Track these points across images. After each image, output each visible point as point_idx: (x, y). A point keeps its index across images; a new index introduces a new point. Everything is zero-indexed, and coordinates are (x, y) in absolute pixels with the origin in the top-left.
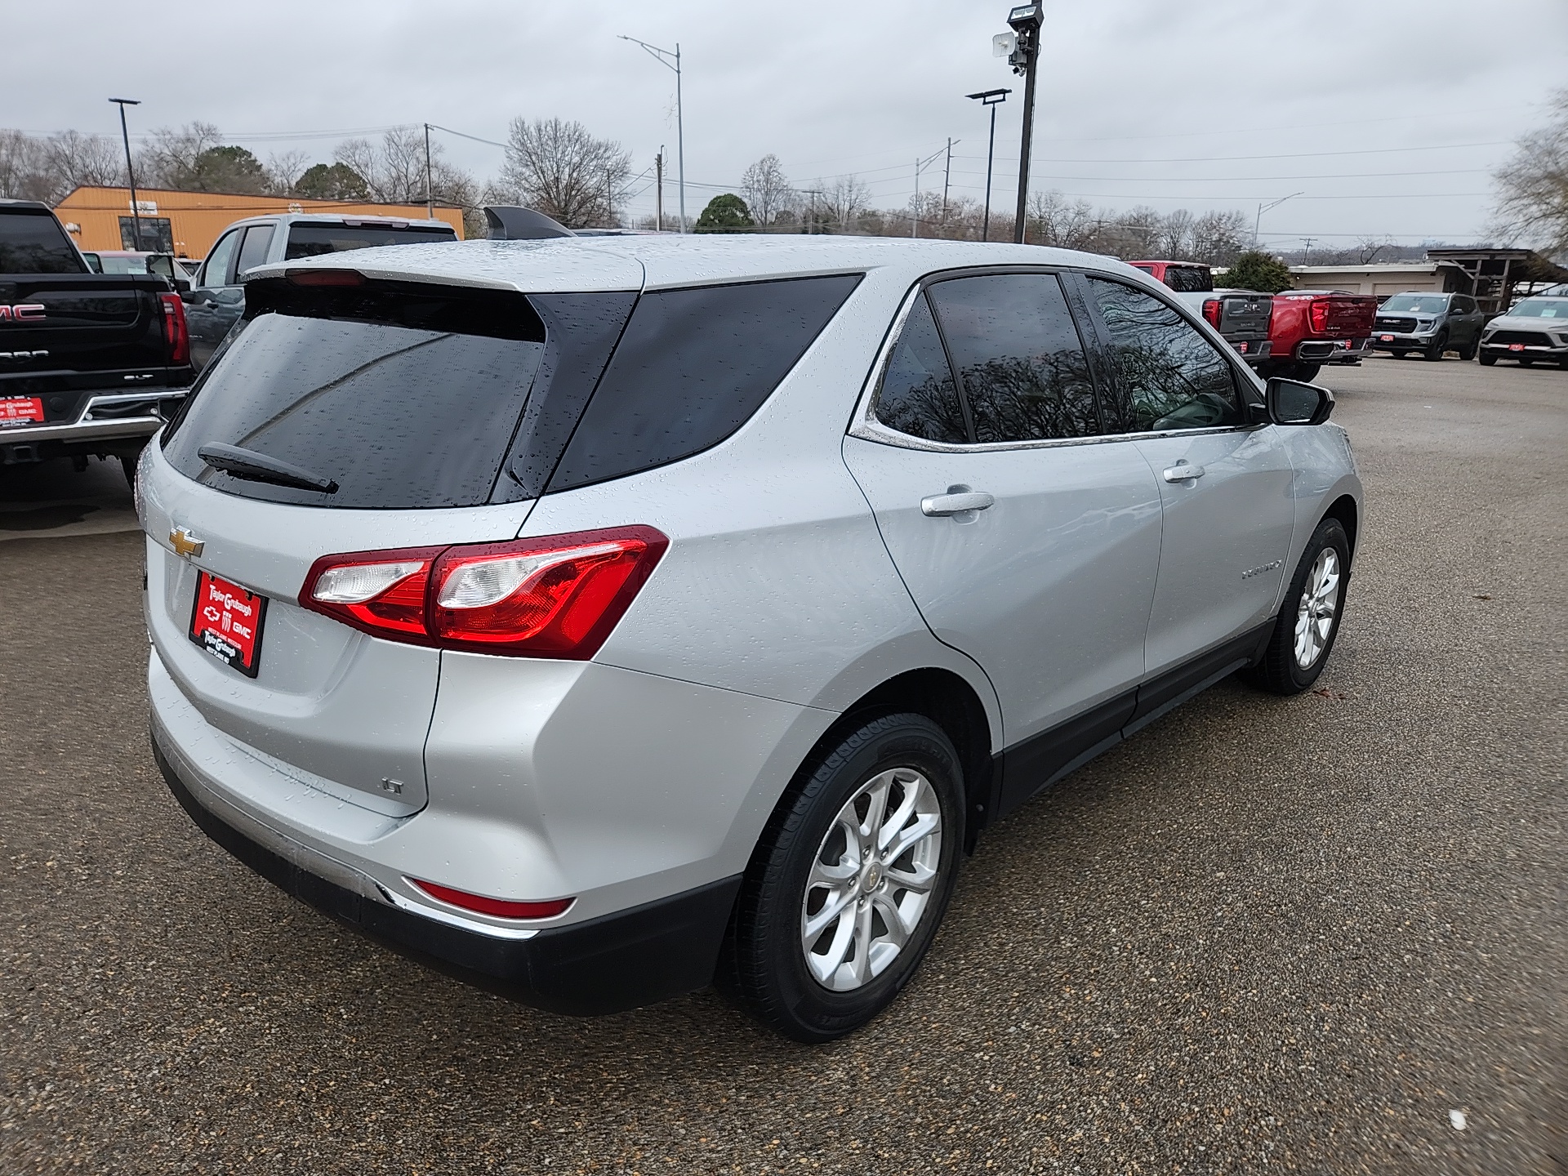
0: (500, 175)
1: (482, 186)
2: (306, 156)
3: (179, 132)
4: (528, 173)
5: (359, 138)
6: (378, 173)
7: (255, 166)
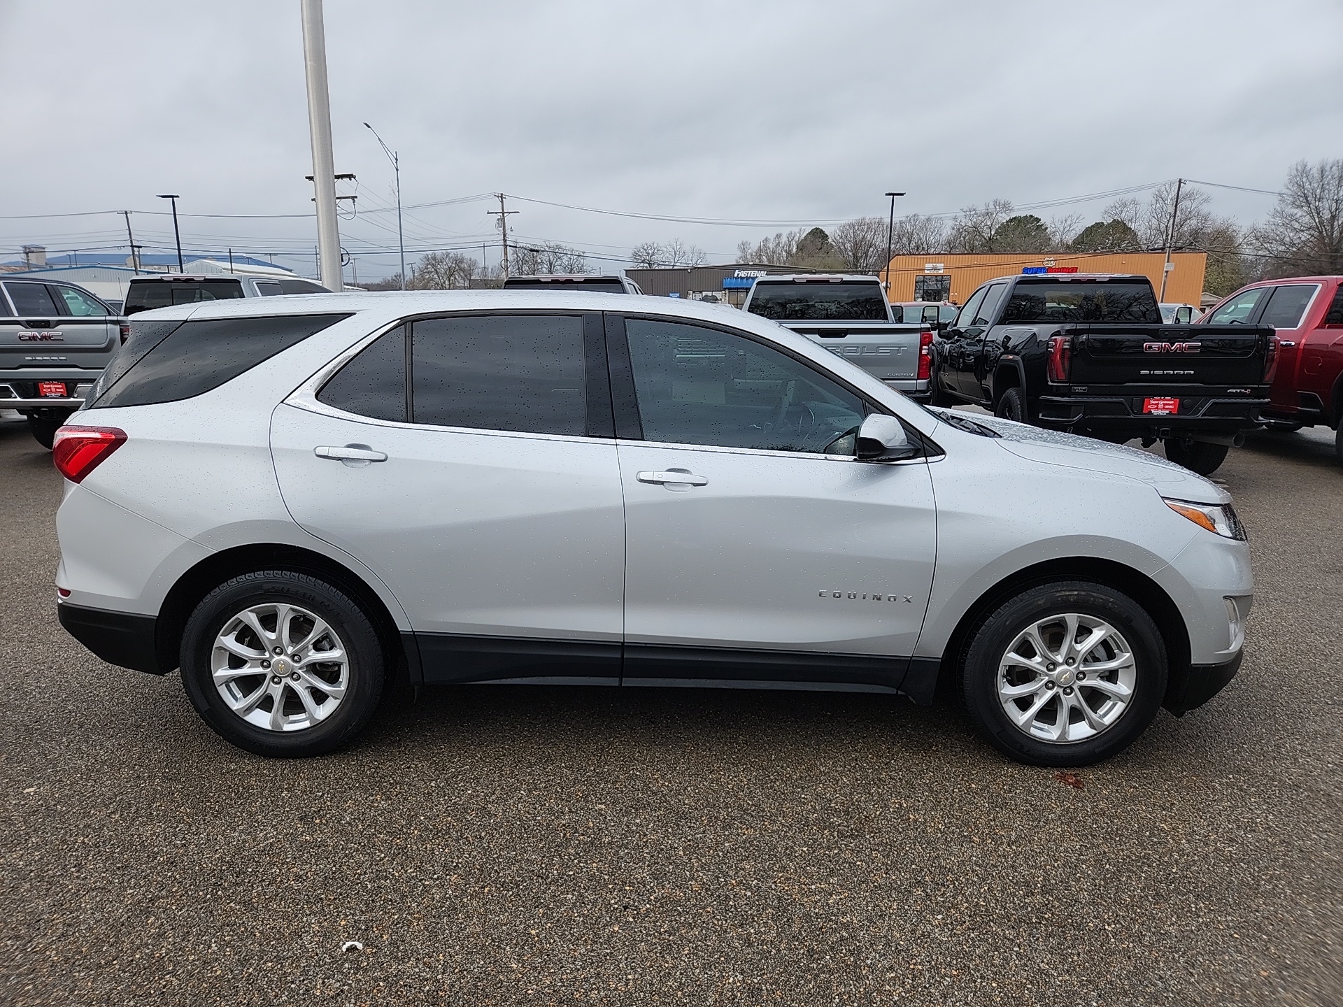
0: (1268, 218)
1: (1244, 230)
2: (1081, 218)
3: (981, 209)
4: (1299, 214)
5: (1128, 197)
6: (1142, 227)
7: (1041, 228)
